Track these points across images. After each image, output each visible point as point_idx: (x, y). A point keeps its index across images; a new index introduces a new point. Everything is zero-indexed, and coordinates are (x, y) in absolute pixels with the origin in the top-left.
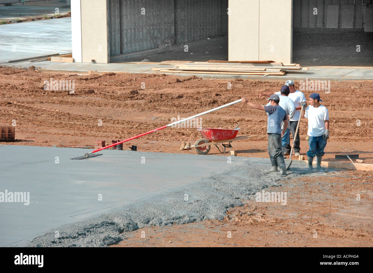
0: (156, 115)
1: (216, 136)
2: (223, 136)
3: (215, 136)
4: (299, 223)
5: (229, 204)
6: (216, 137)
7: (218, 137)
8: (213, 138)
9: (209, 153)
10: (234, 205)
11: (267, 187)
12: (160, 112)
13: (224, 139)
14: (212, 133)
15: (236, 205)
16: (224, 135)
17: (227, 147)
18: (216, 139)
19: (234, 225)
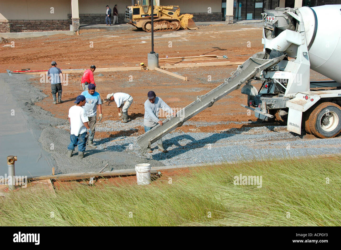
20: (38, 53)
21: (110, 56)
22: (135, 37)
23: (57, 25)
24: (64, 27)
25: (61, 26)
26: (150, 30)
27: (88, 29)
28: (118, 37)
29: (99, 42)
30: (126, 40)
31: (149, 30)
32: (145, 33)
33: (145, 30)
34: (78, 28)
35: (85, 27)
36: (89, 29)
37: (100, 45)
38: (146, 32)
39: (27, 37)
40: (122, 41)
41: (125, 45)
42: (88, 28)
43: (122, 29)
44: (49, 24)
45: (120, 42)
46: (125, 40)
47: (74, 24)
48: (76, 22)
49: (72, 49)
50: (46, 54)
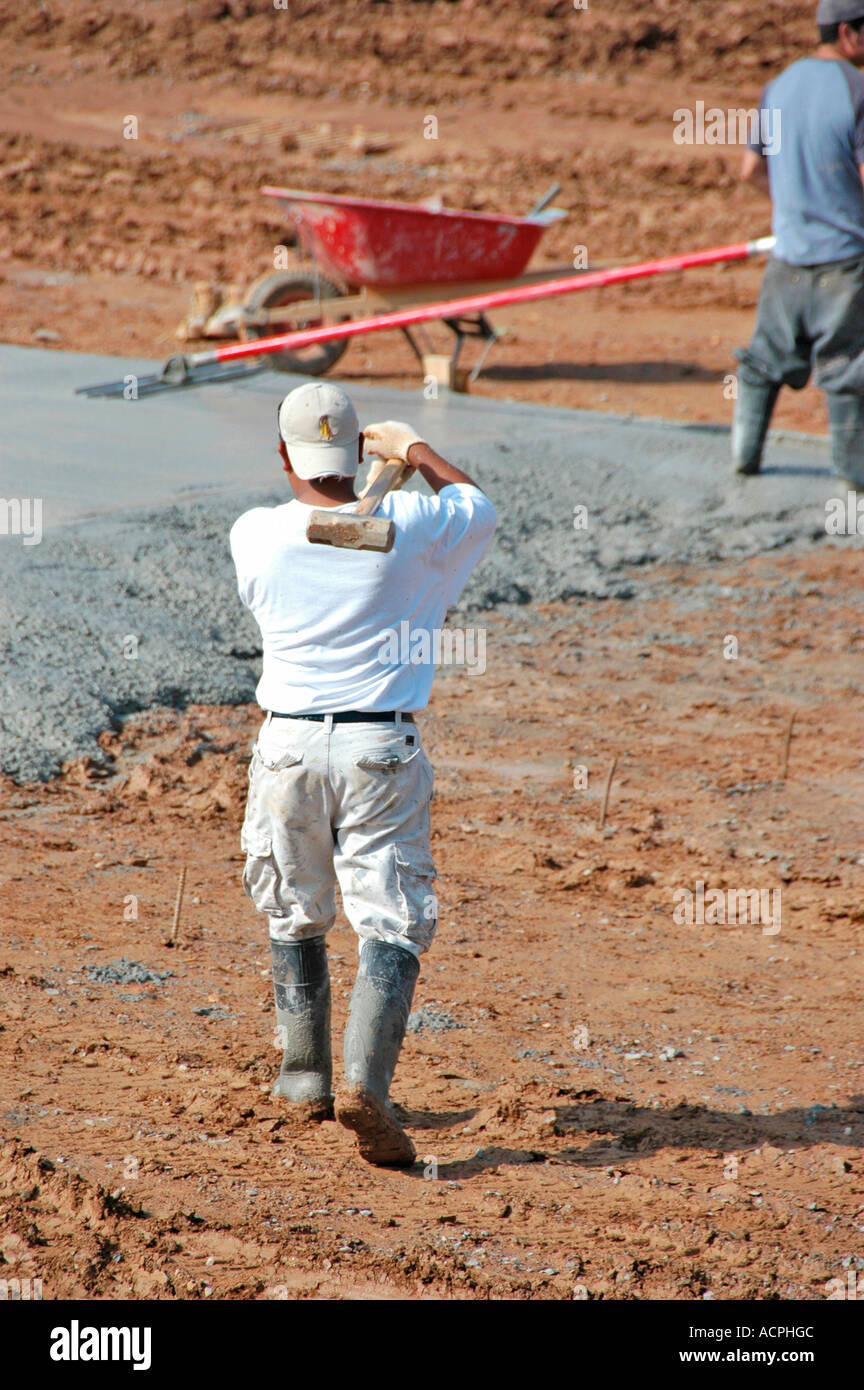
0: (226, 103)
1: (387, 257)
2: (438, 254)
3: (377, 255)
4: (526, 824)
5: (154, 686)
6: (390, 264)
7: (402, 261)
8: (365, 266)
9: (342, 366)
10: (188, 692)
11: (525, 598)
12: (261, 89)
13: (443, 281)
14: (359, 233)
15: (201, 691)
16: (445, 251)
17: (472, 335)
18: (390, 274)
19: (94, 812)
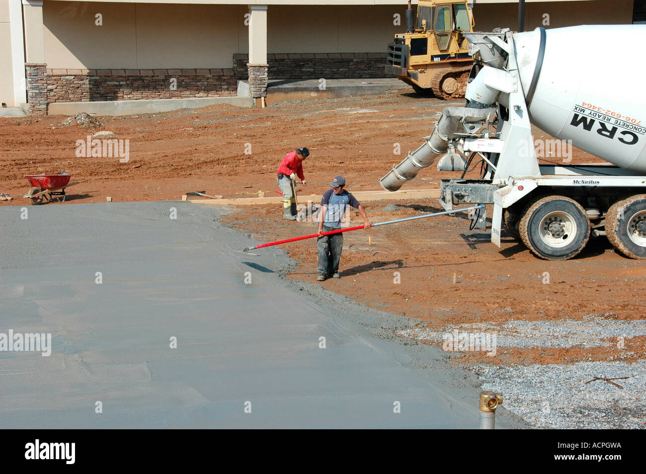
8: (50, 186)
20: (191, 153)
21: (376, 161)
22: (420, 112)
23: (206, 83)
24: (222, 87)
25: (216, 83)
26: (453, 96)
27: (287, 91)
28: (375, 111)
29: (331, 125)
30: (399, 120)
31: (450, 94)
32: (442, 103)
33: (440, 94)
34: (263, 90)
35: (280, 86)
36: (291, 91)
37: (337, 132)
38: (442, 99)
39: (142, 113)
40: (390, 121)
41: (400, 132)
42: (288, 88)
43: (374, 92)
44: (187, 80)
45: (385, 126)
46: (394, 119)
47: (255, 79)
48: (258, 73)
49: (269, 143)
50: (212, 156)
